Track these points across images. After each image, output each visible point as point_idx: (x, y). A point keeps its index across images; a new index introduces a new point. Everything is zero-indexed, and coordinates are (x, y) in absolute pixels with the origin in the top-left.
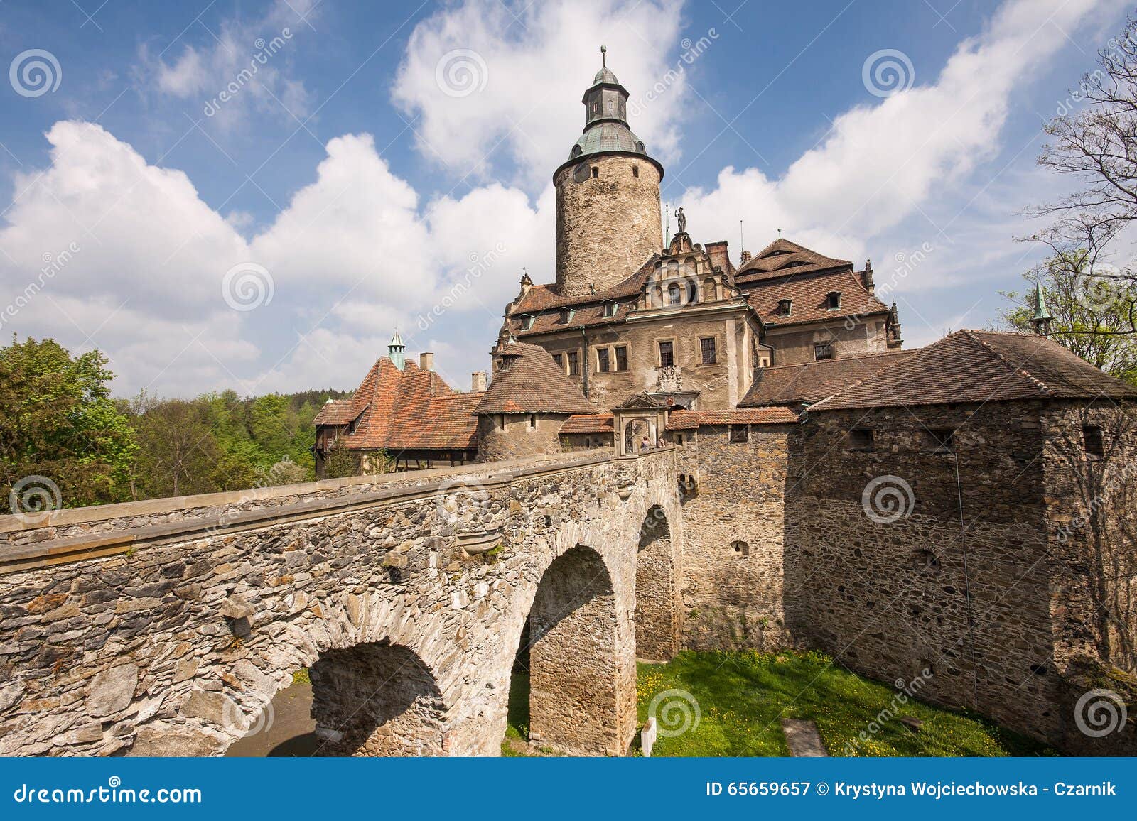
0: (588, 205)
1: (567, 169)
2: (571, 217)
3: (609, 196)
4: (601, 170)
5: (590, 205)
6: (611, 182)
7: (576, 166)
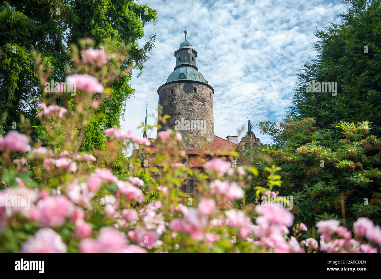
0: (191, 104)
1: (179, 84)
2: (181, 108)
3: (202, 103)
4: (198, 90)
5: (193, 105)
6: (203, 97)
7: (185, 84)
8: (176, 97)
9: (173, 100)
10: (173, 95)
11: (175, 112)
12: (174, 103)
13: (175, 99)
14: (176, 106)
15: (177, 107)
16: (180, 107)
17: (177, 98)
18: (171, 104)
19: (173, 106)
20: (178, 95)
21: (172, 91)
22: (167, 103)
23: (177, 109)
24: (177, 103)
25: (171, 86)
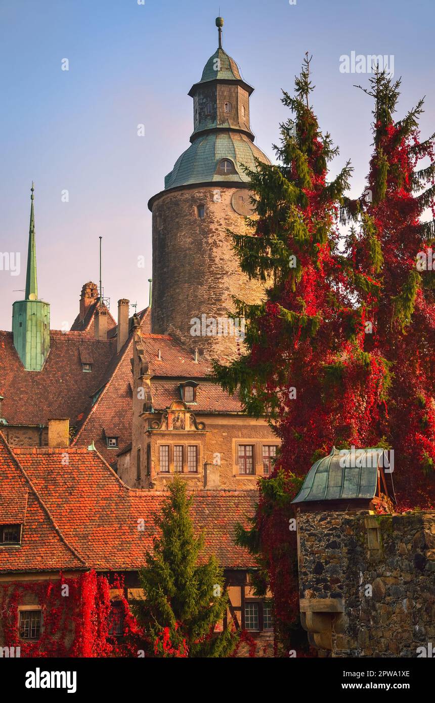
1: (219, 190)
2: (226, 257)
7: (233, 190)
8: (213, 226)
9: (207, 232)
10: (203, 221)
11: (210, 266)
12: (207, 243)
13: (210, 231)
14: (215, 250)
15: (217, 252)
16: (223, 253)
17: (217, 229)
18: (198, 245)
19: (205, 251)
20: (218, 222)
21: (201, 207)
22: (189, 240)
23: (217, 260)
24: (215, 243)
25: (198, 194)
